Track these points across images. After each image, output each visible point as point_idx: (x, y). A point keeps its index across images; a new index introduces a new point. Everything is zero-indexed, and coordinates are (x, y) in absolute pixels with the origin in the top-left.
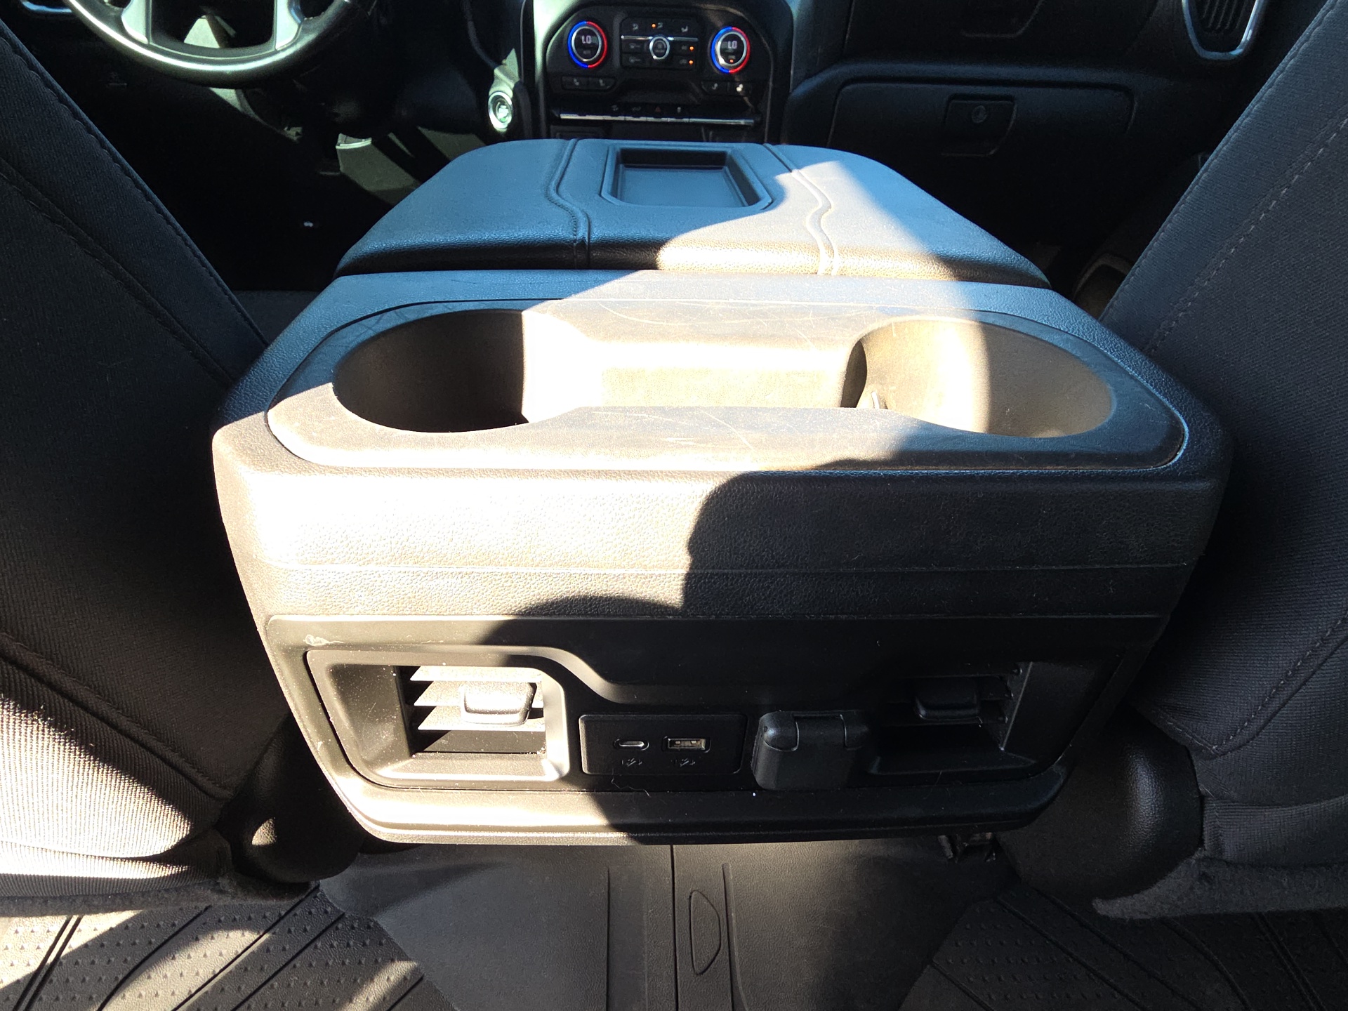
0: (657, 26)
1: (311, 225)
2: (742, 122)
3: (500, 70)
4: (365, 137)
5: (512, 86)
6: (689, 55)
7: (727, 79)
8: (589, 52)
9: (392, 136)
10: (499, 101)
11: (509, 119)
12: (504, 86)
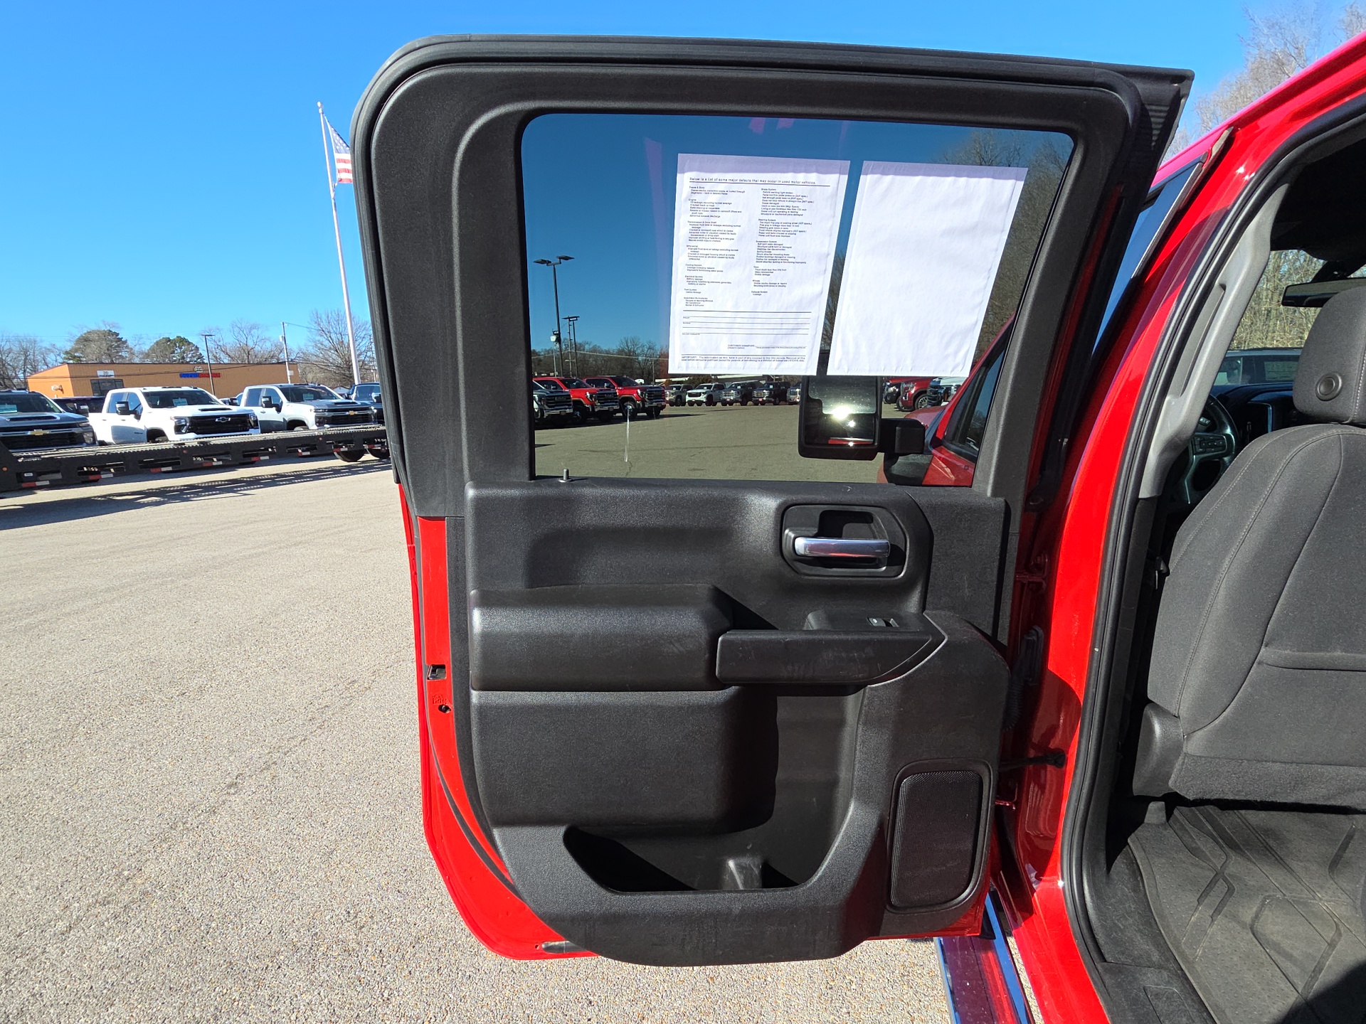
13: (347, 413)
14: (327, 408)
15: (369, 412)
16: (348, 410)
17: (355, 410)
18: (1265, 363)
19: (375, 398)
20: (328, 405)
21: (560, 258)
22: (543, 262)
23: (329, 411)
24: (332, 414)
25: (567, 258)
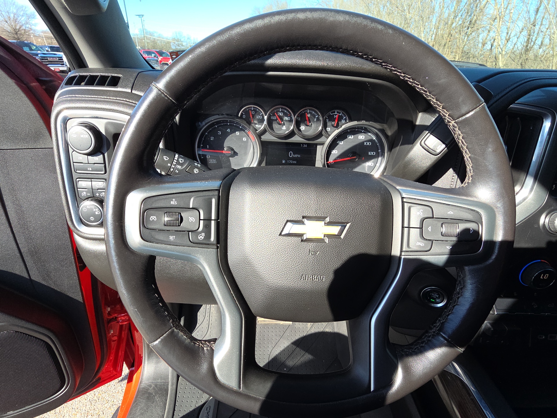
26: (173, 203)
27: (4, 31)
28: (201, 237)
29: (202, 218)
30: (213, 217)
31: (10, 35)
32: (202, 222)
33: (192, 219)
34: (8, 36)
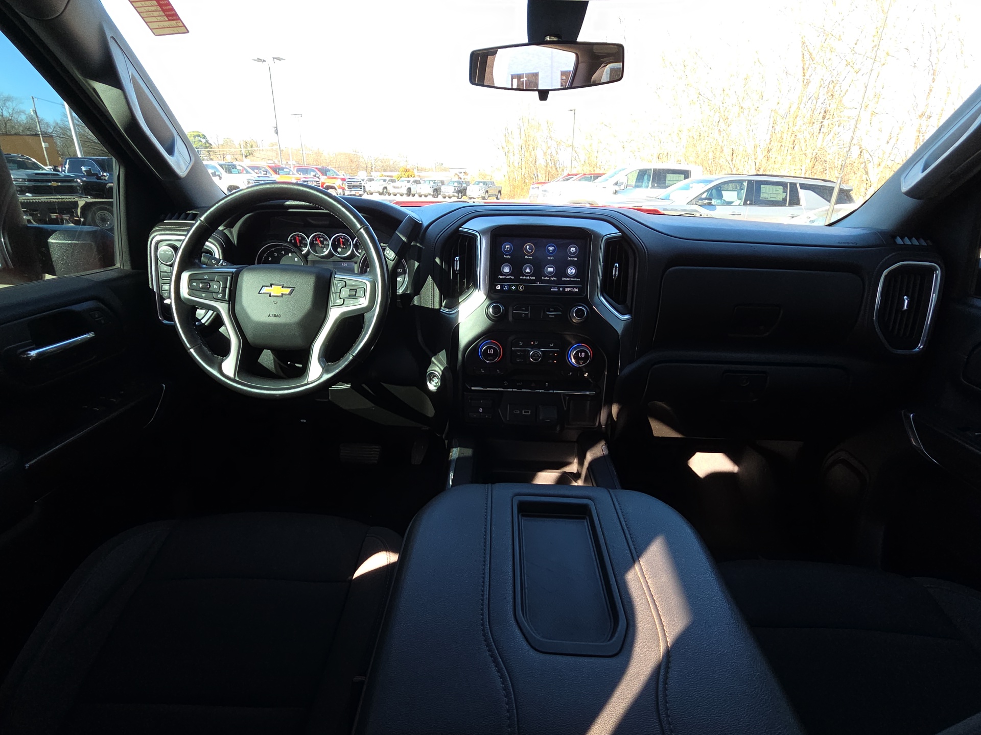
0: (534, 343)
1: (305, 421)
2: (588, 393)
3: (435, 358)
4: (347, 383)
5: (442, 369)
6: (554, 358)
7: (578, 371)
8: (491, 358)
9: (364, 385)
10: (432, 375)
11: (439, 384)
12: (437, 367)
13: (50, 184)
14: (26, 177)
15: (74, 184)
16: (50, 181)
17: (57, 181)
18: (762, 186)
19: (85, 171)
20: (27, 175)
21: (274, 58)
22: (259, 60)
23: (29, 180)
24: (32, 184)
25: (279, 59)
26: (206, 277)
27: (87, 140)
28: (220, 296)
29: (221, 286)
30: (228, 287)
31: (96, 148)
32: (221, 288)
33: (215, 286)
34: (94, 148)
